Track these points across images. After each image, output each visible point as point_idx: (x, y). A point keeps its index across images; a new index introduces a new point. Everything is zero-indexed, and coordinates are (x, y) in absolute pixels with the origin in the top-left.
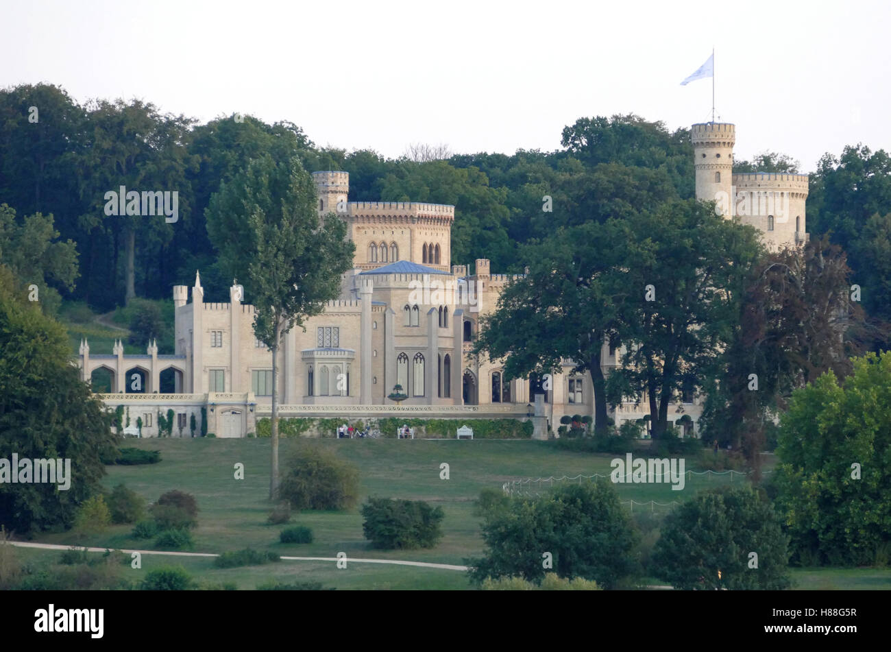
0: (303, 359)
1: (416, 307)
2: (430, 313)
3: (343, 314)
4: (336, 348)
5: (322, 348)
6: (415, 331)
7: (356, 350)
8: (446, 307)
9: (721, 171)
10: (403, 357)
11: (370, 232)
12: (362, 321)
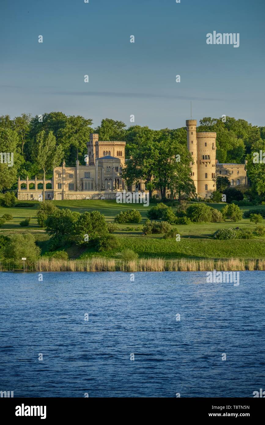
0: (81, 180)
1: (109, 167)
2: (113, 168)
3: (91, 169)
4: (89, 177)
5: (86, 177)
6: (109, 173)
7: (94, 178)
8: (118, 167)
9: (193, 132)
10: (106, 179)
11: (103, 148)
12: (96, 170)
